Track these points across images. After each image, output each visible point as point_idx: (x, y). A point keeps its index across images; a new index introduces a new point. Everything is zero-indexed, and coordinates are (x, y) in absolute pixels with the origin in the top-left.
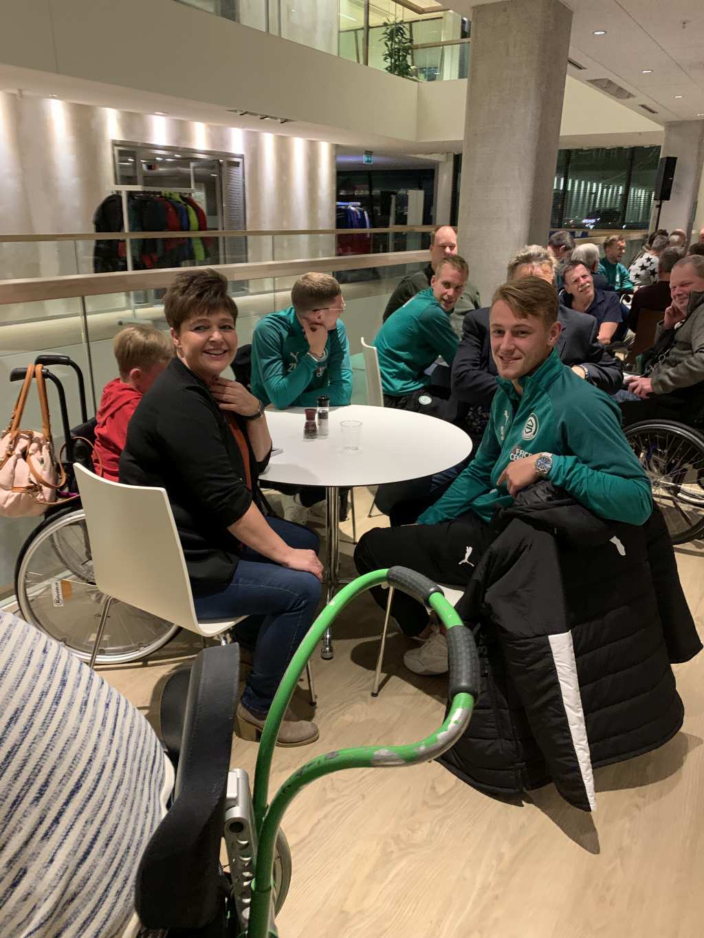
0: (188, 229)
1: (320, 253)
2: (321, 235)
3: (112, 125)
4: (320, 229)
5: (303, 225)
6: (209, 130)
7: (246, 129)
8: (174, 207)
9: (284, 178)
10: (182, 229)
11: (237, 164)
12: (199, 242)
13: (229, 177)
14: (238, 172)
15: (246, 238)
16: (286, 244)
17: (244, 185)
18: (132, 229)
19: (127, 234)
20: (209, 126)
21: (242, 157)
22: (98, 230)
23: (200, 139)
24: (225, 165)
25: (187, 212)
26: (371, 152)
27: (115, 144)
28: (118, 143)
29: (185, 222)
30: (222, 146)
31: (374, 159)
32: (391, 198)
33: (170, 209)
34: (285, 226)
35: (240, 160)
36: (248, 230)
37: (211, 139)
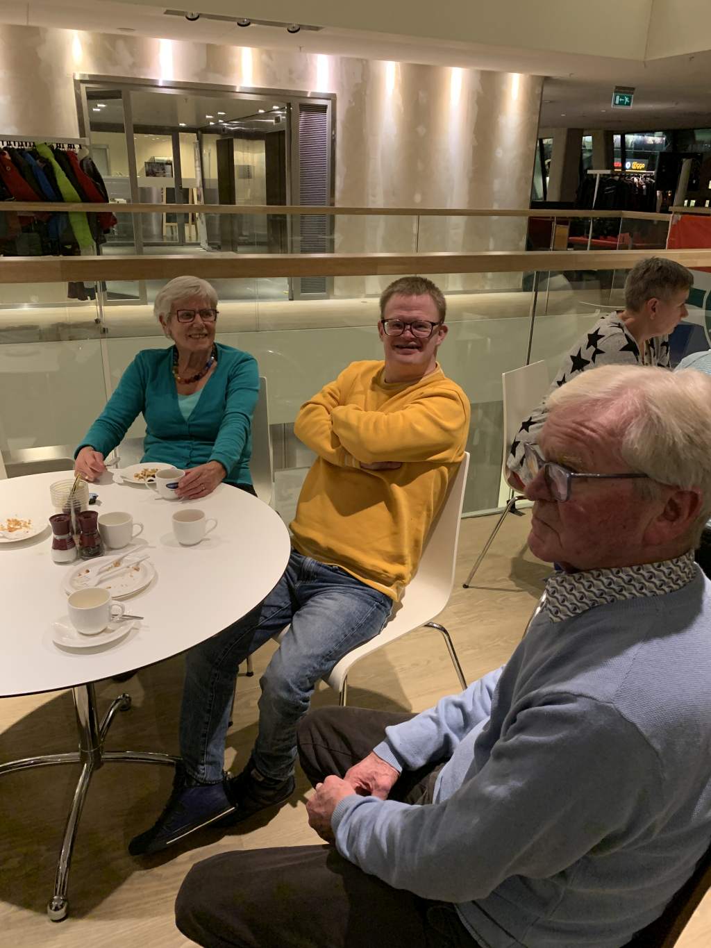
1: (491, 245)
2: (495, 218)
4: (496, 207)
6: (264, 57)
7: (338, 56)
9: (421, 130)
11: (323, 109)
14: (321, 120)
15: (333, 217)
17: (333, 141)
20: (269, 53)
21: (332, 97)
23: (246, 72)
24: (296, 110)
25: (51, 172)
26: (633, 89)
27: (80, 80)
28: (87, 78)
29: (49, 189)
30: (291, 80)
32: (681, 164)
34: (418, 201)
35: (328, 103)
36: (337, 206)
37: (267, 70)
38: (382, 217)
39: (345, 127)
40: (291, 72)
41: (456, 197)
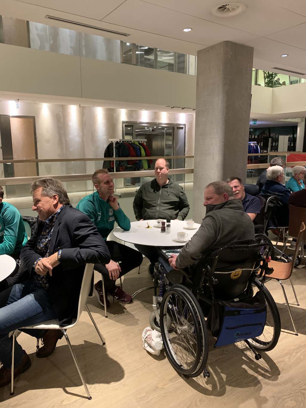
0: (141, 156)
3: (123, 115)
6: (168, 115)
7: (187, 114)
8: (133, 147)
10: (137, 156)
11: (182, 128)
12: (146, 161)
13: (177, 134)
14: (182, 132)
15: (185, 159)
17: (185, 137)
18: (116, 157)
19: (114, 158)
20: (170, 114)
21: (185, 125)
22: (105, 156)
23: (164, 118)
24: (176, 129)
25: (140, 149)
26: (257, 120)
27: (123, 122)
28: (125, 122)
29: (139, 153)
30: (175, 121)
31: (258, 123)
32: (269, 140)
33: (131, 148)
35: (184, 126)
36: (186, 155)
37: (170, 118)
39: (188, 133)
40: (175, 118)
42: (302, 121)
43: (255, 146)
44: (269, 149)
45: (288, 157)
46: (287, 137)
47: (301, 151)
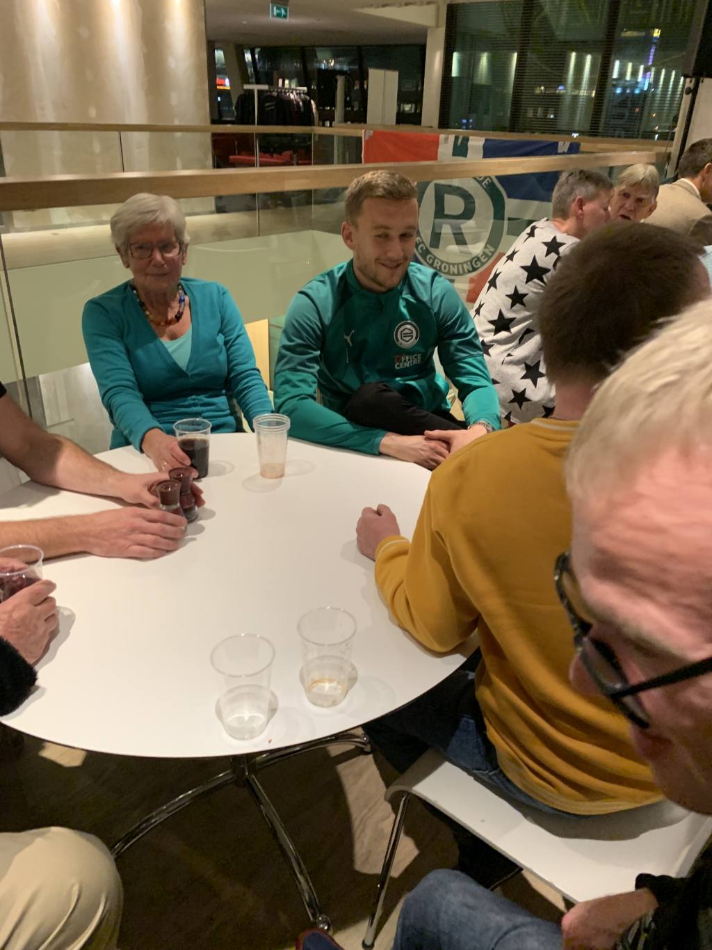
1: (179, 164)
2: (178, 134)
4: (177, 123)
5: (135, 113)
9: (84, 32)
16: (97, 148)
32: (336, 81)
34: (93, 115)
38: (56, 133)
41: (134, 110)
42: (437, 26)
43: (301, 103)
44: (339, 112)
45: (367, 142)
46: (393, 76)
47: (433, 125)
